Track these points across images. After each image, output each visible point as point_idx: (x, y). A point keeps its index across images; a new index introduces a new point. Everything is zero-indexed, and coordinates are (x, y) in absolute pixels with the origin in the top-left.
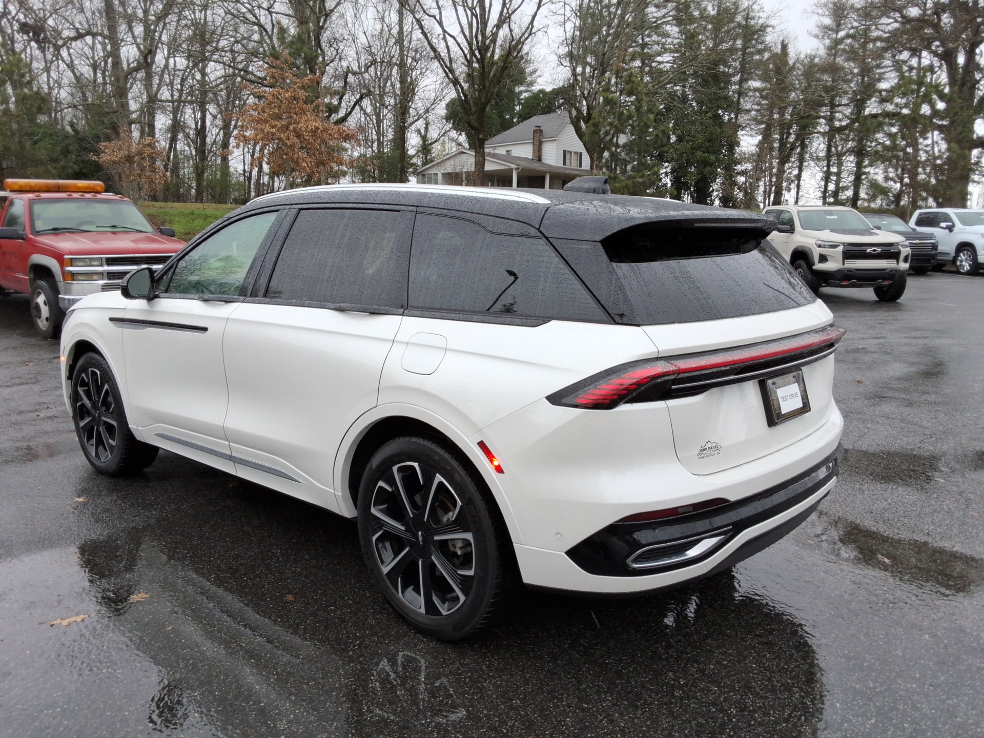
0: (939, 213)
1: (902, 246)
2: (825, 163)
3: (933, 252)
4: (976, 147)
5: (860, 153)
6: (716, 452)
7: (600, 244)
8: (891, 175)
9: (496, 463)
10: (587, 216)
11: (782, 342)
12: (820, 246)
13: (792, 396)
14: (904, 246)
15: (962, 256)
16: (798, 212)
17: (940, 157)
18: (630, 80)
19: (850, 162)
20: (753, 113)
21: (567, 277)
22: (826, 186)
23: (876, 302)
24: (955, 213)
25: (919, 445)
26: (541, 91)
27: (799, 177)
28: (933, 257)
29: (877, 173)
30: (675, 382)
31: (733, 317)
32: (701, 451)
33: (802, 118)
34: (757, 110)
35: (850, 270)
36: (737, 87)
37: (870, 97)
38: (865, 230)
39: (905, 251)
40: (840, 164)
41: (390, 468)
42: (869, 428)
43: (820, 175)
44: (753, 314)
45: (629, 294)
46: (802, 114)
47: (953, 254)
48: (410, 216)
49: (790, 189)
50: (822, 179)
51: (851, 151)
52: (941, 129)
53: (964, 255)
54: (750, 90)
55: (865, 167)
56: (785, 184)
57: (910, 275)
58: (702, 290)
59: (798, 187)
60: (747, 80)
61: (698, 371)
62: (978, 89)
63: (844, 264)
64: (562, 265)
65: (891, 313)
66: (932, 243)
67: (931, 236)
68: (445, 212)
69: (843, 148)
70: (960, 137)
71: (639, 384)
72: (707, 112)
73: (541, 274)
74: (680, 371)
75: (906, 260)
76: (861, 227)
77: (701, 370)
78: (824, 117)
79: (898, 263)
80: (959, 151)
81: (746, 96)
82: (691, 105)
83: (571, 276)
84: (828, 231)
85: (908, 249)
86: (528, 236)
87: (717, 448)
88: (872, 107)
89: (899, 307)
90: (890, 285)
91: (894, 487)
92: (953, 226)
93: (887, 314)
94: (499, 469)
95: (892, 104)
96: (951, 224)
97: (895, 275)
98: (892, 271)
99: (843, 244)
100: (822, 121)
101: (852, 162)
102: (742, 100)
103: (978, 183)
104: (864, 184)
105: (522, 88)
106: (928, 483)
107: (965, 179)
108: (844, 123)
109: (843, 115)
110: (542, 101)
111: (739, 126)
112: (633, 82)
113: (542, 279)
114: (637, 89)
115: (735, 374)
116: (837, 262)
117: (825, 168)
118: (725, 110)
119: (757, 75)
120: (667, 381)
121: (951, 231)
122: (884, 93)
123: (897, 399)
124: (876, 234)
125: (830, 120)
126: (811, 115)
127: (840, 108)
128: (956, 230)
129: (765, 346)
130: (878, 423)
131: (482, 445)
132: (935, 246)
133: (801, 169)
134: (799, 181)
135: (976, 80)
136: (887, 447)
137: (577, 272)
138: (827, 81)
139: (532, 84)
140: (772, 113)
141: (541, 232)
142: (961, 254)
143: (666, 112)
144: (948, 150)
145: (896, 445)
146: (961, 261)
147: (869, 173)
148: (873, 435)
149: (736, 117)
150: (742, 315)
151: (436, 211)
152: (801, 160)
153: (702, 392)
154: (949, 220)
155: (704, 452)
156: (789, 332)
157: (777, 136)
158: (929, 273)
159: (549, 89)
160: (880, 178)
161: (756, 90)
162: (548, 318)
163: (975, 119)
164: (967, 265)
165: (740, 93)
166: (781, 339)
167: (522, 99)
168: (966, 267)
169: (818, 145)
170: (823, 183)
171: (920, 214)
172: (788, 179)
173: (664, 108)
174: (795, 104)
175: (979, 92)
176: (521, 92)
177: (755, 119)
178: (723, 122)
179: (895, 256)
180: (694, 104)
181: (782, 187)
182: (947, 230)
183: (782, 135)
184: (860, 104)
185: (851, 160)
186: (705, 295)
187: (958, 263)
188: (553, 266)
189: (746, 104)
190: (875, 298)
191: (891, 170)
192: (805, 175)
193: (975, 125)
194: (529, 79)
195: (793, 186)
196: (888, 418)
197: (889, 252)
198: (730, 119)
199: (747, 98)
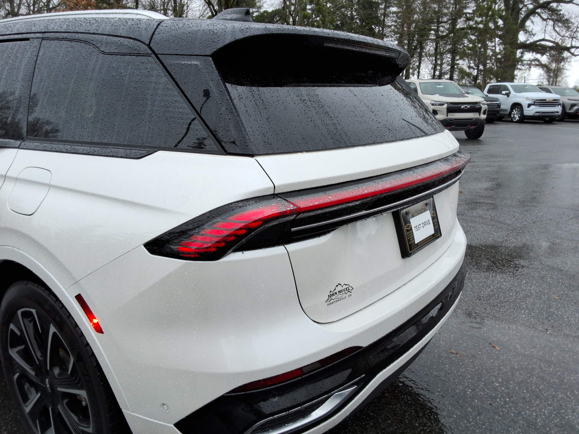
0: (501, 85)
1: (482, 104)
2: (434, 58)
3: (498, 109)
4: (519, 48)
5: (454, 52)
6: (347, 295)
7: (211, 59)
8: (472, 65)
9: (95, 321)
10: (198, 28)
11: (416, 171)
12: (433, 105)
13: (425, 224)
14: (484, 104)
15: (515, 112)
16: (420, 83)
17: (499, 53)
18: (318, 3)
19: (448, 57)
20: (393, 27)
21: (175, 99)
22: (434, 72)
23: (466, 139)
24: (511, 85)
25: (506, 238)
26: (265, 12)
27: (419, 67)
28: (498, 112)
29: (463, 64)
30: (295, 223)
31: (365, 145)
32: (330, 296)
33: (421, 30)
34: (395, 26)
35: (451, 120)
36: (383, 11)
37: (460, 17)
38: (460, 95)
39: (484, 107)
40: (442, 59)
41: (16, 312)
42: (470, 226)
43: (431, 66)
44: (387, 142)
45: (242, 118)
46: (421, 27)
47: (509, 110)
48: (36, 43)
49: (414, 74)
50: (432, 68)
51: (449, 51)
52: (500, 37)
53: (516, 111)
54: (391, 13)
55: (457, 60)
56: (411, 71)
57: (486, 123)
58: (331, 115)
59: (419, 72)
60: (389, 7)
61: (322, 209)
62: (521, 14)
63: (447, 116)
64: (171, 85)
65: (476, 146)
66: (497, 104)
67: (497, 100)
68: (65, 35)
69: (444, 50)
70: (512, 41)
71: (248, 228)
72: (365, 26)
73: (149, 97)
74: (299, 211)
75: (484, 113)
76: (458, 92)
77: (326, 207)
78: (433, 30)
79: (480, 115)
80: (511, 50)
81: (389, 17)
82: (356, 22)
83: (180, 98)
84: (438, 95)
85: (486, 106)
86: (138, 55)
87: (348, 290)
88: (461, 24)
89: (480, 143)
90: (475, 129)
91: (494, 275)
92: (510, 93)
93: (474, 147)
94: (98, 329)
95: (473, 21)
96: (508, 92)
97: (477, 122)
98: (476, 120)
99: (447, 103)
100: (432, 32)
101: (449, 58)
102: (386, 20)
103: (520, 69)
104: (456, 71)
105: (254, 10)
106: (517, 270)
107: (514, 67)
108: (445, 34)
109: (444, 29)
110: (266, 18)
111: (385, 35)
112: (320, 4)
113: (149, 103)
114: (322, 9)
115: (366, 210)
116: (443, 114)
117: (434, 61)
118: (376, 25)
119: (395, 4)
120: (286, 223)
121: (508, 96)
122: (468, 15)
123: (487, 204)
124: (467, 97)
125: (437, 31)
126: (425, 28)
127: (443, 24)
128: (511, 95)
129: (398, 176)
130: (476, 222)
131: (79, 298)
132: (499, 106)
133: (420, 63)
134: (419, 69)
135: (520, 8)
136: (484, 241)
137: (186, 93)
138: (435, 8)
139: (260, 7)
140: (403, 27)
141: (151, 49)
142: (514, 110)
143: (341, 26)
144: (504, 49)
145: (490, 239)
146: (514, 115)
147: (459, 64)
148: (474, 232)
149: (383, 30)
150: (374, 143)
151: (58, 35)
152: (420, 56)
153: (329, 232)
154: (508, 89)
155: (333, 297)
156: (422, 160)
157: (406, 42)
158: (495, 122)
159: (270, 10)
160: (465, 68)
161: (394, 13)
162: (155, 148)
163: (520, 31)
164: (517, 116)
165: (385, 15)
166: (415, 167)
167: (254, 17)
168: (517, 118)
169: (430, 47)
170: (433, 71)
171: (490, 86)
172: (413, 68)
173: (340, 23)
174: (417, 22)
175: (522, 15)
176: (253, 13)
177: (393, 31)
178: (375, 32)
179: (478, 110)
180: (358, 21)
181: (409, 72)
182: (506, 96)
183: (409, 41)
184: (454, 22)
185: (449, 56)
186: (335, 121)
187: (512, 116)
188: (161, 87)
189: (389, 22)
190: (466, 138)
191: (471, 62)
192: (423, 66)
193: (519, 35)
194: (258, 4)
195: (416, 72)
196: (482, 218)
197: (474, 108)
198: (379, 31)
199: (389, 18)
